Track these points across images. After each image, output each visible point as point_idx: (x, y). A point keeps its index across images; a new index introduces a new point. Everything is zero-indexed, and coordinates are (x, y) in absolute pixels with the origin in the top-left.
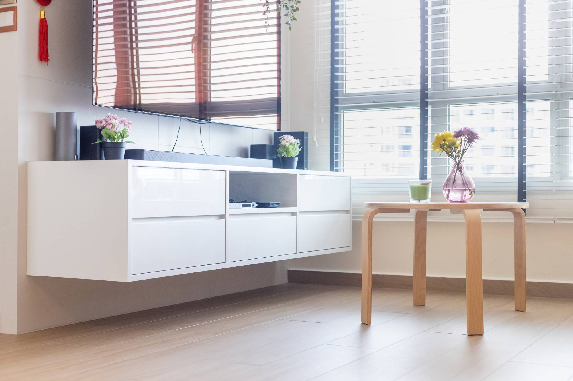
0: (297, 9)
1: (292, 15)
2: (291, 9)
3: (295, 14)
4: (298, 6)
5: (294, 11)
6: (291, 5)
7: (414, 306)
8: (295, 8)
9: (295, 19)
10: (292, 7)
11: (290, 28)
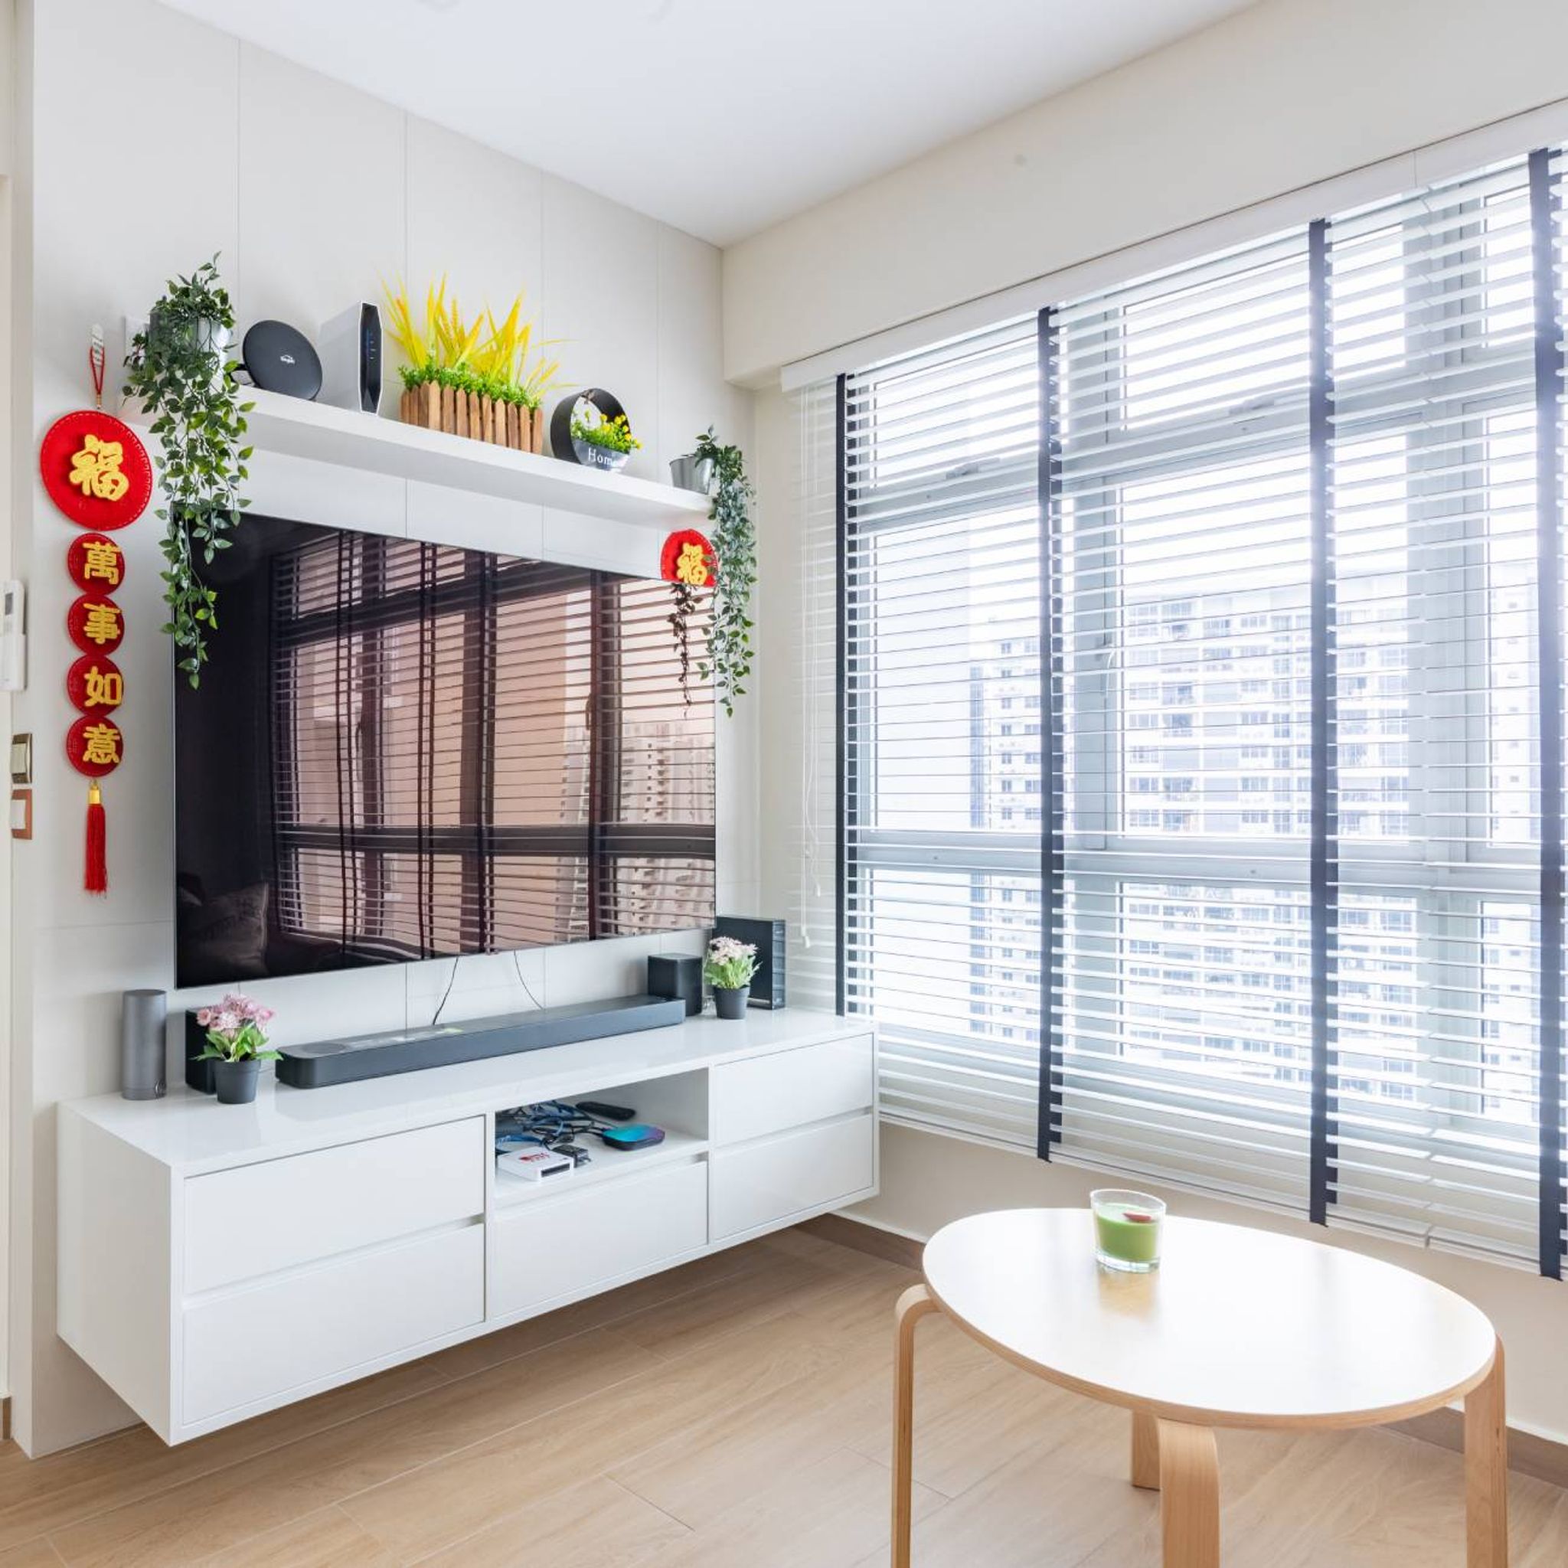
0: (747, 669)
1: (733, 684)
2: (732, 669)
3: (743, 682)
4: (749, 662)
5: (739, 674)
6: (732, 662)
7: (1136, 1486)
8: (741, 669)
9: (741, 691)
10: (735, 665)
11: (730, 711)
